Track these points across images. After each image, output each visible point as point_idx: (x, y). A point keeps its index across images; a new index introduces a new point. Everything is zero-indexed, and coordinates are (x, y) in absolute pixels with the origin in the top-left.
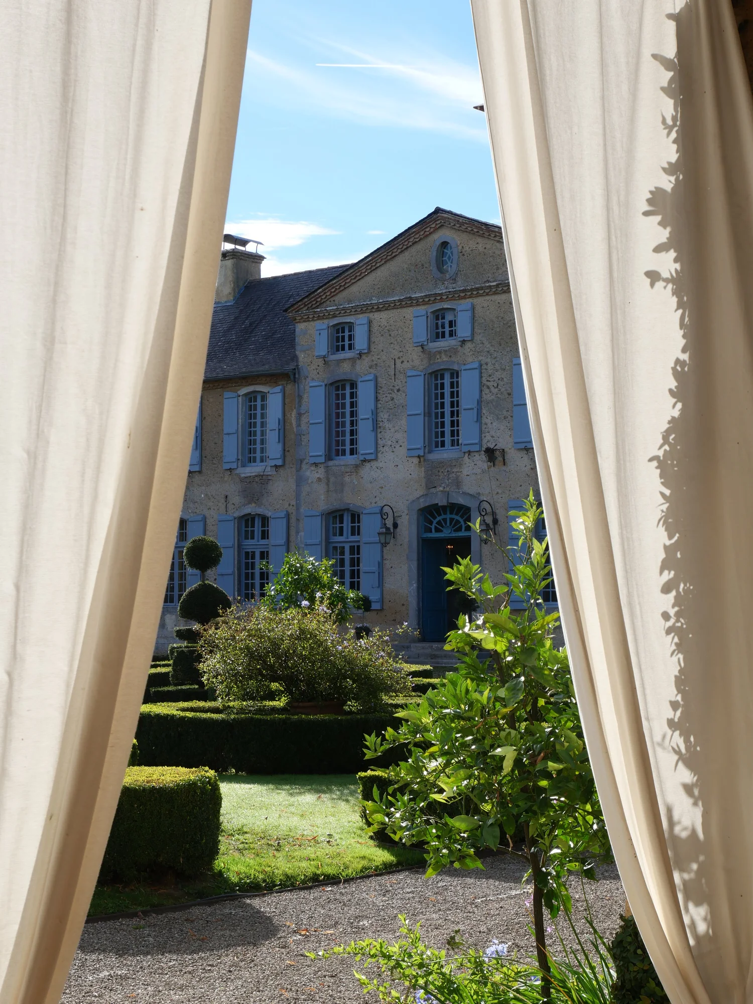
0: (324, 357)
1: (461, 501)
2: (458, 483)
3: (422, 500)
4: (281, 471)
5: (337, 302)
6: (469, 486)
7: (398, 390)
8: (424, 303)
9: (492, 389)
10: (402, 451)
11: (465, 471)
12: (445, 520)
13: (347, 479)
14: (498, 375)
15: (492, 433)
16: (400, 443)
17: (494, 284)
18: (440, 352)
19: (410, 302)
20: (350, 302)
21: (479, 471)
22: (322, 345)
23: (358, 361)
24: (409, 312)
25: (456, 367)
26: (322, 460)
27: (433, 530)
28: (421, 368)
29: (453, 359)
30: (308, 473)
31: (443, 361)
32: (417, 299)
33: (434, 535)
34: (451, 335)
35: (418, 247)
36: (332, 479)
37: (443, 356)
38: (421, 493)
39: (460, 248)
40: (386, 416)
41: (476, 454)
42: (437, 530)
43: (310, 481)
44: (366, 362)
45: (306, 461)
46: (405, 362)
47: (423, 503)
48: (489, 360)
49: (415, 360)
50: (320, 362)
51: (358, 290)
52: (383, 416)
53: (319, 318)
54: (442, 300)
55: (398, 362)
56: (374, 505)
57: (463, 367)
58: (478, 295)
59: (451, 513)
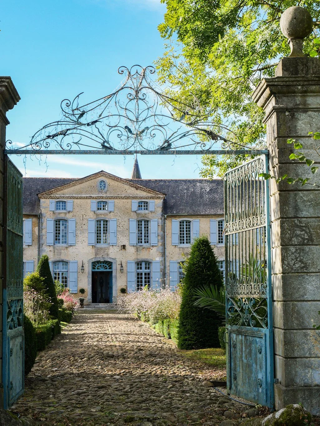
0: (53, 211)
1: (109, 260)
2: (108, 255)
3: (93, 259)
4: (30, 247)
5: (58, 194)
6: (112, 256)
7: (84, 225)
8: (96, 198)
9: (121, 227)
10: (86, 243)
11: (110, 251)
12: (101, 266)
13: (63, 251)
14: (123, 223)
15: (121, 240)
16: (85, 241)
17: (124, 196)
18: (101, 214)
19: (91, 198)
20: (63, 194)
21: (116, 251)
22: (53, 207)
23: (67, 214)
24: (89, 201)
25: (107, 219)
26: (53, 244)
27: (96, 269)
28: (93, 218)
29: (106, 217)
30: (45, 249)
31: (102, 217)
32: (93, 197)
33: (96, 270)
34: (104, 209)
35: (92, 181)
36: (56, 251)
37: (102, 215)
38: (93, 257)
39: (108, 183)
40: (79, 232)
41: (115, 247)
42: (98, 269)
43: (46, 251)
44: (71, 214)
45: (45, 244)
46: (87, 216)
47: (94, 260)
48: (119, 218)
49: (91, 216)
50: (52, 213)
51: (67, 191)
52: (78, 232)
53: (52, 198)
54: (103, 198)
55: (84, 216)
56: (74, 260)
57: (110, 220)
58: (117, 199)
59: (103, 264)
